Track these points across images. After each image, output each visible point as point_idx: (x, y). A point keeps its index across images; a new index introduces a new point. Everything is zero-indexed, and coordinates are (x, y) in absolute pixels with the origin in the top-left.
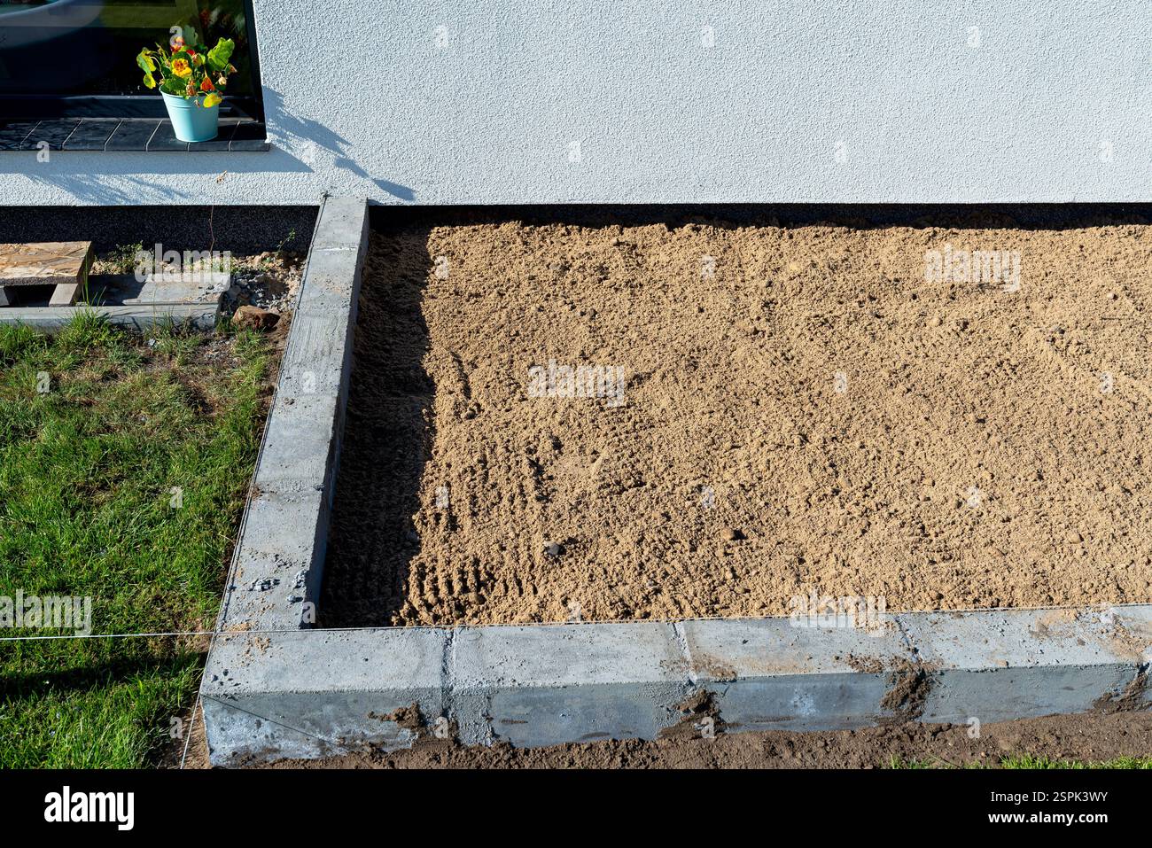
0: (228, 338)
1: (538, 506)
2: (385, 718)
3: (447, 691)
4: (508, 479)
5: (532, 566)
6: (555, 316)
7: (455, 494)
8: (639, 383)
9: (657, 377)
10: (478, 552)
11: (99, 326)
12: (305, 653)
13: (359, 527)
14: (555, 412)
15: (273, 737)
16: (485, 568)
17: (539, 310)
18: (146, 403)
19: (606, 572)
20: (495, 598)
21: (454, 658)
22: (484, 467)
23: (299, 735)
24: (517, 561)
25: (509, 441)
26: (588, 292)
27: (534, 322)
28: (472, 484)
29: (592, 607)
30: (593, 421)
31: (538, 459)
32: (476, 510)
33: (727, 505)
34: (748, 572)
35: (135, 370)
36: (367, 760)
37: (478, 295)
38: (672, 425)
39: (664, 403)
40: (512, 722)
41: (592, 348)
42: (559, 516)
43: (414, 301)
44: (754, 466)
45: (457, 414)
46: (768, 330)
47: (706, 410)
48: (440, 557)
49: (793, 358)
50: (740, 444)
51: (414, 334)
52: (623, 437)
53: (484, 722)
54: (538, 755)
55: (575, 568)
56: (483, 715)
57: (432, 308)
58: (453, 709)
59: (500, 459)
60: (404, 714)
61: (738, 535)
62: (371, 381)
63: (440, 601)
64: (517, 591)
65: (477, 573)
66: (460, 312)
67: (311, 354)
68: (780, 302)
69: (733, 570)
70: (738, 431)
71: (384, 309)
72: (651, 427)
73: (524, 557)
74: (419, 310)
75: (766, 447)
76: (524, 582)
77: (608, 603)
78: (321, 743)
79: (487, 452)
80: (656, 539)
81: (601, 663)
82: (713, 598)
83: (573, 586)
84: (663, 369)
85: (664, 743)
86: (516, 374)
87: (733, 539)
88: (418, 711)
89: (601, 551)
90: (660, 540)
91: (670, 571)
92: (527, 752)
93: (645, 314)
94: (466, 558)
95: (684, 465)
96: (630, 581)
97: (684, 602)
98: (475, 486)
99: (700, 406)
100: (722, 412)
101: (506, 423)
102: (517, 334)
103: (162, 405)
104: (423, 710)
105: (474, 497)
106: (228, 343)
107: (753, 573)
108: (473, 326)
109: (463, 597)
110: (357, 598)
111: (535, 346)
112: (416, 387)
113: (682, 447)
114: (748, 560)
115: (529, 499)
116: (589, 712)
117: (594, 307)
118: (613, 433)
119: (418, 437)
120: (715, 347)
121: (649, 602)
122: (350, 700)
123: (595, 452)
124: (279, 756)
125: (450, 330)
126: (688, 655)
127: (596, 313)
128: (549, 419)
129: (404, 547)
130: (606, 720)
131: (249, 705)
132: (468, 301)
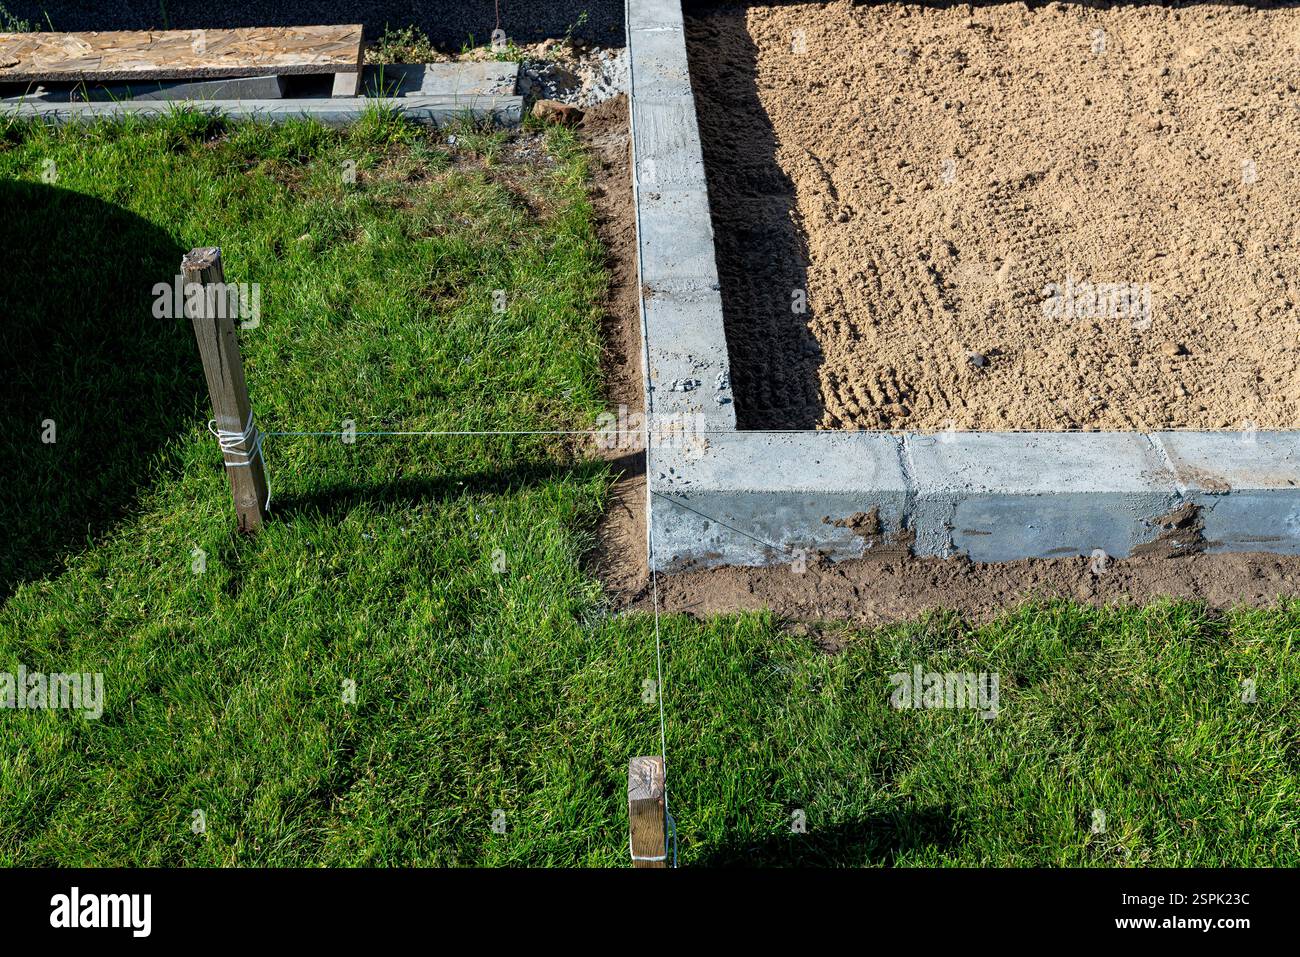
0: (536, 135)
1: (948, 315)
2: (841, 524)
3: (911, 495)
4: (905, 286)
5: (956, 378)
6: (915, 109)
7: (849, 302)
8: (1032, 184)
9: (1053, 176)
10: (893, 362)
11: (393, 120)
12: (749, 454)
13: (751, 335)
14: (944, 215)
15: (718, 541)
16: (904, 378)
17: (896, 102)
18: (466, 205)
19: (1042, 385)
20: (921, 410)
21: (912, 463)
22: (875, 274)
23: (747, 539)
24: (938, 371)
25: (896, 246)
26: (948, 82)
27: (892, 115)
28: (866, 291)
29: (1035, 420)
30: (990, 225)
31: (934, 266)
32: (878, 318)
33: (1164, 317)
34: (1200, 389)
35: (442, 169)
36: (815, 569)
37: (820, 85)
38: (1081, 231)
39: (1067, 206)
40: (974, 533)
41: (967, 145)
42: (974, 326)
43: (749, 92)
44: (1185, 276)
45: (829, 217)
46: (1174, 126)
47: (1119, 214)
48: (850, 366)
49: (1209, 157)
50: (1165, 252)
51: (756, 128)
52: (1028, 242)
53: (944, 532)
54: (998, 570)
55: (1005, 380)
56: (945, 524)
57: (771, 99)
58: (914, 516)
59: (892, 264)
60: (862, 519)
61: (1182, 350)
62: (722, 179)
63: (864, 412)
64: (943, 402)
65: (896, 384)
66: (804, 104)
67: (663, 146)
68: (1181, 93)
69: (1183, 387)
70: (1160, 238)
71: (714, 101)
72: (1056, 232)
73: (945, 368)
74: (756, 102)
75: (1197, 256)
76: (949, 394)
77: (1053, 416)
78: (768, 549)
79: (875, 257)
80: (1091, 351)
81: (1075, 472)
82: (1167, 414)
83: (1008, 399)
84: (1058, 168)
85: (1137, 561)
86: (885, 174)
87: (1177, 354)
88: (877, 517)
89: (1028, 363)
90: (1096, 353)
91: (1114, 386)
92: (985, 567)
93: (1022, 107)
94: (881, 367)
95: (1103, 274)
96: (1071, 395)
97: (1135, 418)
98: (870, 294)
99: (1110, 210)
100: (1138, 216)
101: (887, 227)
102: (876, 129)
103: (485, 207)
104: (883, 516)
105: (871, 305)
106: (537, 140)
107: (1207, 390)
108: (823, 120)
109: (886, 408)
110: (768, 408)
111: (899, 142)
112: (773, 187)
113: (1099, 254)
114: (1199, 376)
115: (934, 308)
116: (1060, 525)
117: (959, 98)
118: (1016, 237)
119: (792, 240)
120: (1113, 144)
121: (1096, 417)
122: (807, 502)
123: (998, 259)
124: (721, 563)
125: (797, 125)
126: (1170, 465)
127: (962, 106)
128: (937, 222)
129: (806, 356)
130: (1077, 535)
131: (700, 505)
132: (810, 91)
